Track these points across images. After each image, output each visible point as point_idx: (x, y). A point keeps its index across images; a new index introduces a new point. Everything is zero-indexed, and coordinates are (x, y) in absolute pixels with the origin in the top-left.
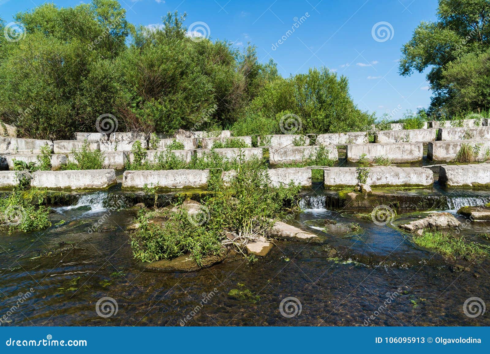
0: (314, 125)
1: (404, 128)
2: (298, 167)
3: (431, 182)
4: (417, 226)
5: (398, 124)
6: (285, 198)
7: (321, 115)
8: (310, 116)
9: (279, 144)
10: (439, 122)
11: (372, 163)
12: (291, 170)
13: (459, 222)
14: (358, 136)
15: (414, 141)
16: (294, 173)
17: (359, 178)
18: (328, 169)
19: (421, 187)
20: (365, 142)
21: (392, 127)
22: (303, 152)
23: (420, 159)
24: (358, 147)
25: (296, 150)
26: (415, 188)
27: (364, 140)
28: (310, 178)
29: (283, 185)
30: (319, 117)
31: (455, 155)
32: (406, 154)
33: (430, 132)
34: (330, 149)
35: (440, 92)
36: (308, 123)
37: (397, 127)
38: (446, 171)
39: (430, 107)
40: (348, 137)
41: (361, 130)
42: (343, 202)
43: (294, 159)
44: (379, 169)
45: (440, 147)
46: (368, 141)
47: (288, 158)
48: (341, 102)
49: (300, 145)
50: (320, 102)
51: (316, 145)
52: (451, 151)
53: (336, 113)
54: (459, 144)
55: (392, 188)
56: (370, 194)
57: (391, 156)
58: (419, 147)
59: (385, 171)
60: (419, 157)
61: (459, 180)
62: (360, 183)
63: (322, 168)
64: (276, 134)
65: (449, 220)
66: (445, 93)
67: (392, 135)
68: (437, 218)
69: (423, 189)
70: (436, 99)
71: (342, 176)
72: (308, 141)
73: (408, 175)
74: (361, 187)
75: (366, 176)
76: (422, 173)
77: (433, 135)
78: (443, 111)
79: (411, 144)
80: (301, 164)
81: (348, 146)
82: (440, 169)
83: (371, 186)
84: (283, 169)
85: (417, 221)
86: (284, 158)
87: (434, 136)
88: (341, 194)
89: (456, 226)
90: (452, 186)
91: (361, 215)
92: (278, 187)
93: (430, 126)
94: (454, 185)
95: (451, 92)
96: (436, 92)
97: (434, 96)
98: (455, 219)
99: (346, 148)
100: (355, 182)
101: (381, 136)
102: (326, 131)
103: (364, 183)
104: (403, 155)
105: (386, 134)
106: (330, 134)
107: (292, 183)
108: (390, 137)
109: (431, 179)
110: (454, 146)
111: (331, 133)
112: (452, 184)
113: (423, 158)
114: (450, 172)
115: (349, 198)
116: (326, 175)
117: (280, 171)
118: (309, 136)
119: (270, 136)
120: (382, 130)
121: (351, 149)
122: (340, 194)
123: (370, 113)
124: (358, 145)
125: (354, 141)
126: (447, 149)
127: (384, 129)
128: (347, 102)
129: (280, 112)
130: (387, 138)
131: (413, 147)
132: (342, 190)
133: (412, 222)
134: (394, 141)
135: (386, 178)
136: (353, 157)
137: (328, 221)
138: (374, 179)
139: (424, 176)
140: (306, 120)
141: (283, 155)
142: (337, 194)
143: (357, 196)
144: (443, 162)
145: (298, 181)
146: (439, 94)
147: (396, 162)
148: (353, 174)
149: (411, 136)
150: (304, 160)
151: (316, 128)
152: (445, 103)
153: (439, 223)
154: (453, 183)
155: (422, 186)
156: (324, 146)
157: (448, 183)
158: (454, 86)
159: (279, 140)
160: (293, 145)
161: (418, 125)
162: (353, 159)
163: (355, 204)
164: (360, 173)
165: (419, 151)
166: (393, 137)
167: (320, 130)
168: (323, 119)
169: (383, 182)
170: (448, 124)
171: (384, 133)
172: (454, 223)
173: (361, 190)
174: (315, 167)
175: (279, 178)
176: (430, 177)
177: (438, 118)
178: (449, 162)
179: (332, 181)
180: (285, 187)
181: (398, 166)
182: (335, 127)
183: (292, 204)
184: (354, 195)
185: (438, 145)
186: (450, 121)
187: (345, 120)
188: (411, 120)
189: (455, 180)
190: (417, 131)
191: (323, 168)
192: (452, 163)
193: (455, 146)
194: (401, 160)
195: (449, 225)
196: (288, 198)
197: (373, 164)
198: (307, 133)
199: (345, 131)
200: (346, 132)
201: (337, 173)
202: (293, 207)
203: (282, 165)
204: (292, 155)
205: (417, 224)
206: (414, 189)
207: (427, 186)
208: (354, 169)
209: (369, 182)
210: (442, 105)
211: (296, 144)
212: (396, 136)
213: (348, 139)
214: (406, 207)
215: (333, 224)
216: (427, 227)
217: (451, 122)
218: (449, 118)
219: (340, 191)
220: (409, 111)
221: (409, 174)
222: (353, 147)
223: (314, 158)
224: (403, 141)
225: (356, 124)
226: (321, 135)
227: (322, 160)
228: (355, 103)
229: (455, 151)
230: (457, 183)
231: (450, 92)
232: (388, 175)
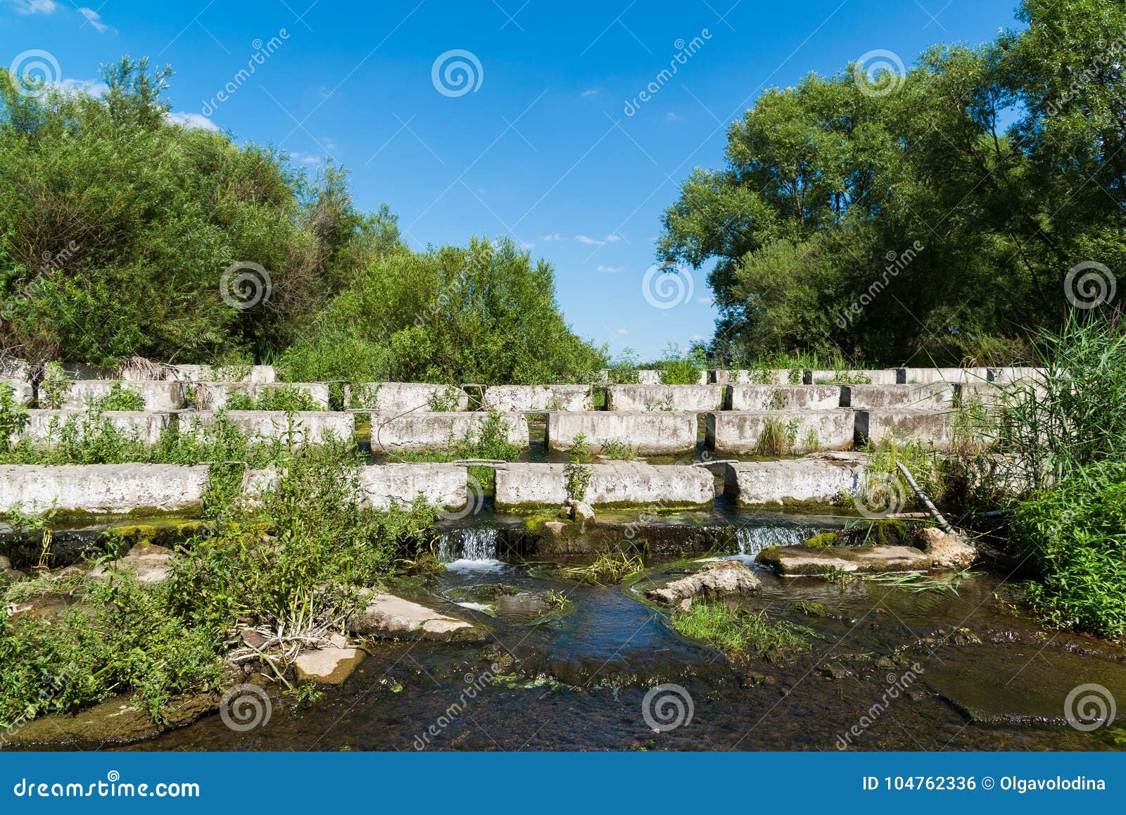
0: (478, 364)
1: (664, 380)
2: (437, 460)
3: (709, 495)
4: (680, 591)
5: (652, 372)
6: (403, 535)
7: (495, 343)
8: (470, 344)
9: (398, 406)
10: (727, 372)
11: (599, 454)
12: (420, 469)
13: (758, 581)
14: (572, 393)
15: (681, 409)
16: (427, 476)
17: (570, 488)
18: (504, 466)
19: (691, 508)
20: (587, 407)
21: (640, 378)
22: (451, 427)
23: (692, 447)
24: (571, 418)
25: (436, 420)
26: (680, 508)
27: (585, 403)
28: (463, 488)
29: (400, 502)
30: (489, 346)
31: (755, 440)
32: (665, 436)
33: (712, 392)
34: (512, 420)
35: (731, 310)
36: (465, 358)
37: (650, 378)
38: (738, 474)
39: (714, 340)
40: (552, 395)
41: (580, 381)
42: (535, 542)
43: (430, 441)
44: (612, 470)
45: (728, 423)
46: (593, 406)
47: (416, 440)
48: (539, 318)
49: (444, 410)
50: (494, 314)
51: (482, 410)
52: (748, 432)
53: (528, 342)
54: (761, 418)
55: (636, 509)
56: (591, 524)
57: (637, 440)
58: (689, 421)
59: (622, 473)
60: (690, 444)
61: (760, 493)
62: (573, 498)
63: (491, 465)
64: (392, 380)
65: (740, 577)
66: (739, 314)
67: (640, 395)
68: (718, 573)
69: (695, 511)
70: (726, 324)
71: (534, 484)
72: (464, 401)
73: (667, 482)
74: (573, 508)
75: (585, 484)
76: (693, 477)
77: (716, 398)
78: (737, 350)
79: (675, 417)
80: (445, 454)
81: (551, 415)
82: (727, 471)
83: (594, 506)
84: (400, 465)
85: (680, 582)
86: (406, 439)
87: (718, 401)
88: (531, 524)
89: (753, 590)
90: (748, 504)
91: (571, 571)
92: (386, 510)
93: (712, 379)
94: (751, 502)
95: (750, 313)
96: (725, 311)
97: (721, 318)
98: (750, 574)
99: (545, 418)
100: (560, 496)
101: (619, 394)
102: (506, 379)
103: (580, 500)
104: (661, 439)
105: (629, 393)
106: (514, 387)
107: (422, 499)
108: (637, 399)
109: (710, 490)
110: (752, 421)
111: (516, 383)
112: (747, 501)
113: (698, 445)
114: (744, 475)
115: (545, 532)
116: (498, 480)
117: (394, 469)
118: (468, 390)
119: (376, 384)
120: (621, 382)
121: (557, 422)
122: (528, 523)
123: (598, 345)
124: (572, 413)
125: (565, 405)
126: (741, 428)
127: (626, 381)
128: (551, 318)
129: (403, 329)
130: (630, 401)
131: (679, 421)
132: (533, 514)
133: (671, 584)
134: (643, 408)
135: (625, 487)
136: (561, 440)
137: (500, 587)
138: (601, 490)
139: (697, 483)
140: (462, 353)
141: (404, 432)
142: (522, 525)
143: (564, 528)
144: (734, 454)
145: (436, 494)
146: (731, 314)
147: (645, 451)
148: (557, 478)
149: (676, 398)
150: (453, 444)
151: (482, 371)
152: (741, 332)
153: (721, 584)
154: (750, 499)
155: (694, 504)
156: (498, 413)
157: (741, 498)
158: (755, 301)
159: (397, 396)
160: (428, 408)
161: (690, 377)
162: (561, 445)
163: (561, 547)
164: (572, 477)
165: (690, 429)
166: (642, 399)
167: (493, 376)
168: (499, 352)
169: (619, 495)
170: (743, 376)
171: (625, 390)
172: (748, 583)
173: (572, 516)
174: (475, 461)
175: (389, 486)
176: (708, 486)
177: (728, 363)
178: (747, 454)
179: (513, 493)
180: (404, 509)
181: (650, 462)
182: (524, 371)
183: (420, 550)
184: (557, 526)
185: (725, 419)
186: (747, 371)
187: (547, 357)
188: (677, 363)
189: (752, 493)
190: (687, 388)
191: (494, 463)
192: (749, 456)
193: (755, 422)
194: (657, 449)
195: (739, 587)
196: (410, 535)
197: (602, 457)
198: (462, 381)
199: (546, 382)
200: (548, 383)
201: (523, 476)
202: (420, 556)
203: (401, 455)
204: (426, 432)
205: (680, 588)
206: (678, 511)
207: (703, 504)
208: (560, 467)
209: (591, 495)
210: (736, 338)
211: (436, 405)
212: (648, 398)
213: (552, 399)
214: (662, 551)
215: (511, 594)
216: (699, 593)
217: (749, 374)
218: (746, 365)
219: (529, 518)
220: (674, 347)
221: (668, 479)
222: (562, 418)
223: (475, 440)
224: (661, 409)
225: (571, 366)
226: (493, 388)
227: (493, 444)
228: (567, 321)
229: (756, 431)
230: (757, 499)
231: (749, 311)
232: (628, 482)
